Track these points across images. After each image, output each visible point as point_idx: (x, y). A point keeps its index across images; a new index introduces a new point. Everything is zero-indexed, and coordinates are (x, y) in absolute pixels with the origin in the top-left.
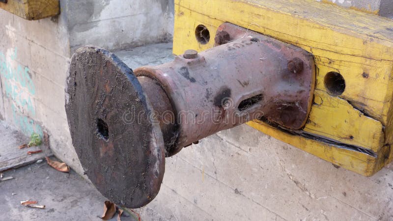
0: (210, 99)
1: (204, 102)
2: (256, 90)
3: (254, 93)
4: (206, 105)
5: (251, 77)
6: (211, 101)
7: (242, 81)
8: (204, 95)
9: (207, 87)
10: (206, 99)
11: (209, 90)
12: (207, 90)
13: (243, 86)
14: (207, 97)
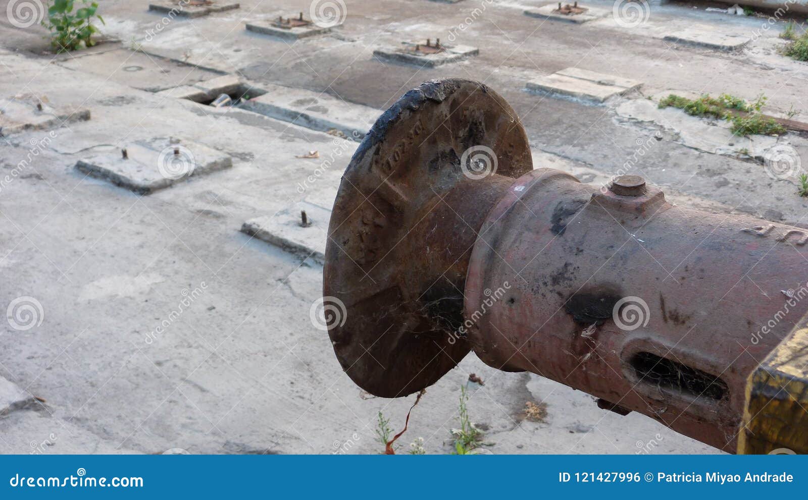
0: (558, 288)
1: (541, 283)
2: (697, 353)
3: (684, 355)
4: (543, 295)
5: (704, 313)
6: (560, 294)
7: (670, 306)
8: (549, 271)
9: (571, 259)
10: (549, 280)
11: (570, 268)
12: (566, 265)
13: (665, 320)
14: (555, 280)
